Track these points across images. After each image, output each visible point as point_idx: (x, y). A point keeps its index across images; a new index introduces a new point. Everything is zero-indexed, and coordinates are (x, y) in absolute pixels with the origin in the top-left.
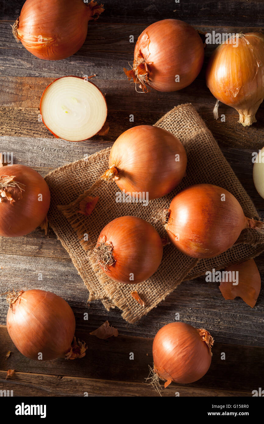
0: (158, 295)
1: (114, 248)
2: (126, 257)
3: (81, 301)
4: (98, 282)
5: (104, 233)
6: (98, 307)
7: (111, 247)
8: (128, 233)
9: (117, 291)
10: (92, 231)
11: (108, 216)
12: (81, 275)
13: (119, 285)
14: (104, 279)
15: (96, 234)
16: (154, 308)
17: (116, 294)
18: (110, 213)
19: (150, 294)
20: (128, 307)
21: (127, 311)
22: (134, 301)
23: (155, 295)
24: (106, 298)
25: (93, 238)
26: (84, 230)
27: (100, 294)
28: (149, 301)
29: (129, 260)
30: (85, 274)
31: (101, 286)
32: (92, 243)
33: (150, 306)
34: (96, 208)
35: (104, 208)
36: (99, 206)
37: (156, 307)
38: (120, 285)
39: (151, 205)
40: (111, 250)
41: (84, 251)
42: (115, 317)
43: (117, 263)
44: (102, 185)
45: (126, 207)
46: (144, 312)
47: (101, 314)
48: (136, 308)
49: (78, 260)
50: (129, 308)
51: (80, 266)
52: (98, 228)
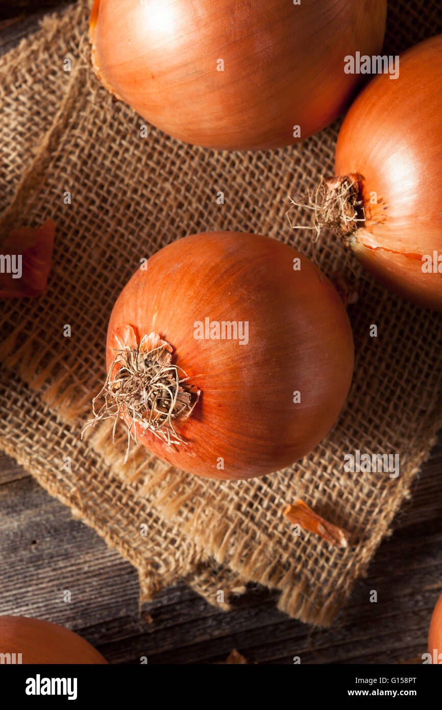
0: (382, 488)
1: (178, 351)
2: (232, 366)
3: (116, 614)
4: (156, 521)
5: (121, 322)
6: (184, 615)
7: (166, 351)
8: (211, 283)
9: (232, 526)
10: (75, 347)
11: (111, 277)
12: (84, 517)
13: (232, 500)
14: (169, 500)
15: (91, 353)
16: (384, 541)
17: (232, 540)
18: (115, 266)
19: (351, 493)
20: (292, 568)
21: (293, 586)
22: (306, 539)
23: (369, 495)
24: (200, 567)
25: (87, 371)
26: (43, 354)
27: (177, 561)
28: (356, 521)
29: (245, 373)
30: (97, 509)
31: (170, 530)
32: (88, 388)
33: (367, 538)
34: (58, 263)
35: (85, 257)
36: (68, 255)
37: (390, 533)
38: (236, 499)
39: (245, 190)
40: (169, 360)
41: (68, 428)
42: (259, 625)
43: (209, 401)
44: (51, 181)
45: (163, 224)
46: (354, 565)
47: (201, 634)
48: (322, 562)
49: (57, 468)
50: (298, 570)
51: (71, 488)
52: (90, 331)
